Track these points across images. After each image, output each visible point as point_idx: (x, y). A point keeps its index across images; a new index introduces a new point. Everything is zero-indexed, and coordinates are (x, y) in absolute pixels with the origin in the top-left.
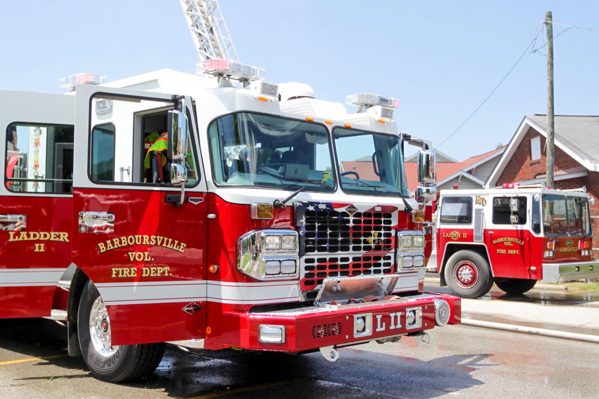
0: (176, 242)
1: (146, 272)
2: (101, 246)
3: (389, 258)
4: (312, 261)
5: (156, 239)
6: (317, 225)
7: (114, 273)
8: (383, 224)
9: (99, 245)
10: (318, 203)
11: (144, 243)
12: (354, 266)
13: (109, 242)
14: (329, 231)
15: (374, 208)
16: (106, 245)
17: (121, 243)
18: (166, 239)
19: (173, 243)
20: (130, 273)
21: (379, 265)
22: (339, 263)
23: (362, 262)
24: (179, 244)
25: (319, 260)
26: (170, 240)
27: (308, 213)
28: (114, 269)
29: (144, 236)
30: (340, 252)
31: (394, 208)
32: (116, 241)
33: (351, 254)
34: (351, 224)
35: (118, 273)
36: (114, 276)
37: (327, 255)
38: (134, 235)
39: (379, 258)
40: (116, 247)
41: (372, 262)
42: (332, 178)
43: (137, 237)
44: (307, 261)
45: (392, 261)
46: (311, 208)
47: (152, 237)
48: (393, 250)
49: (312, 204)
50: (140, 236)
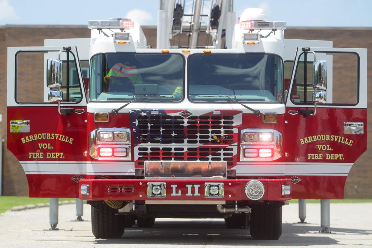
0: (67, 137)
1: (49, 155)
2: (23, 140)
3: (232, 149)
4: (146, 149)
5: (55, 136)
6: (149, 125)
7: (30, 155)
8: (222, 124)
9: (22, 139)
10: (150, 111)
11: (48, 138)
12: (189, 154)
13: (27, 137)
14: (162, 130)
15: (212, 112)
16: (26, 140)
17: (34, 138)
18: (61, 136)
19: (65, 138)
20: (39, 156)
21: (220, 154)
22: (173, 151)
23: (198, 152)
24: (69, 139)
25: (151, 149)
26: (63, 136)
27: (141, 117)
28: (30, 153)
29: (48, 134)
30: (174, 144)
31: (237, 112)
32: (31, 137)
33: (186, 146)
34: (186, 124)
35: (32, 156)
36: (30, 157)
37: (161, 146)
38: (41, 133)
39: (219, 149)
40: (31, 140)
41: (210, 151)
42: (180, 92)
43: (43, 134)
44: (140, 149)
45: (235, 152)
46: (143, 114)
47: (52, 134)
48: (236, 144)
49: (144, 111)
50: (45, 134)
